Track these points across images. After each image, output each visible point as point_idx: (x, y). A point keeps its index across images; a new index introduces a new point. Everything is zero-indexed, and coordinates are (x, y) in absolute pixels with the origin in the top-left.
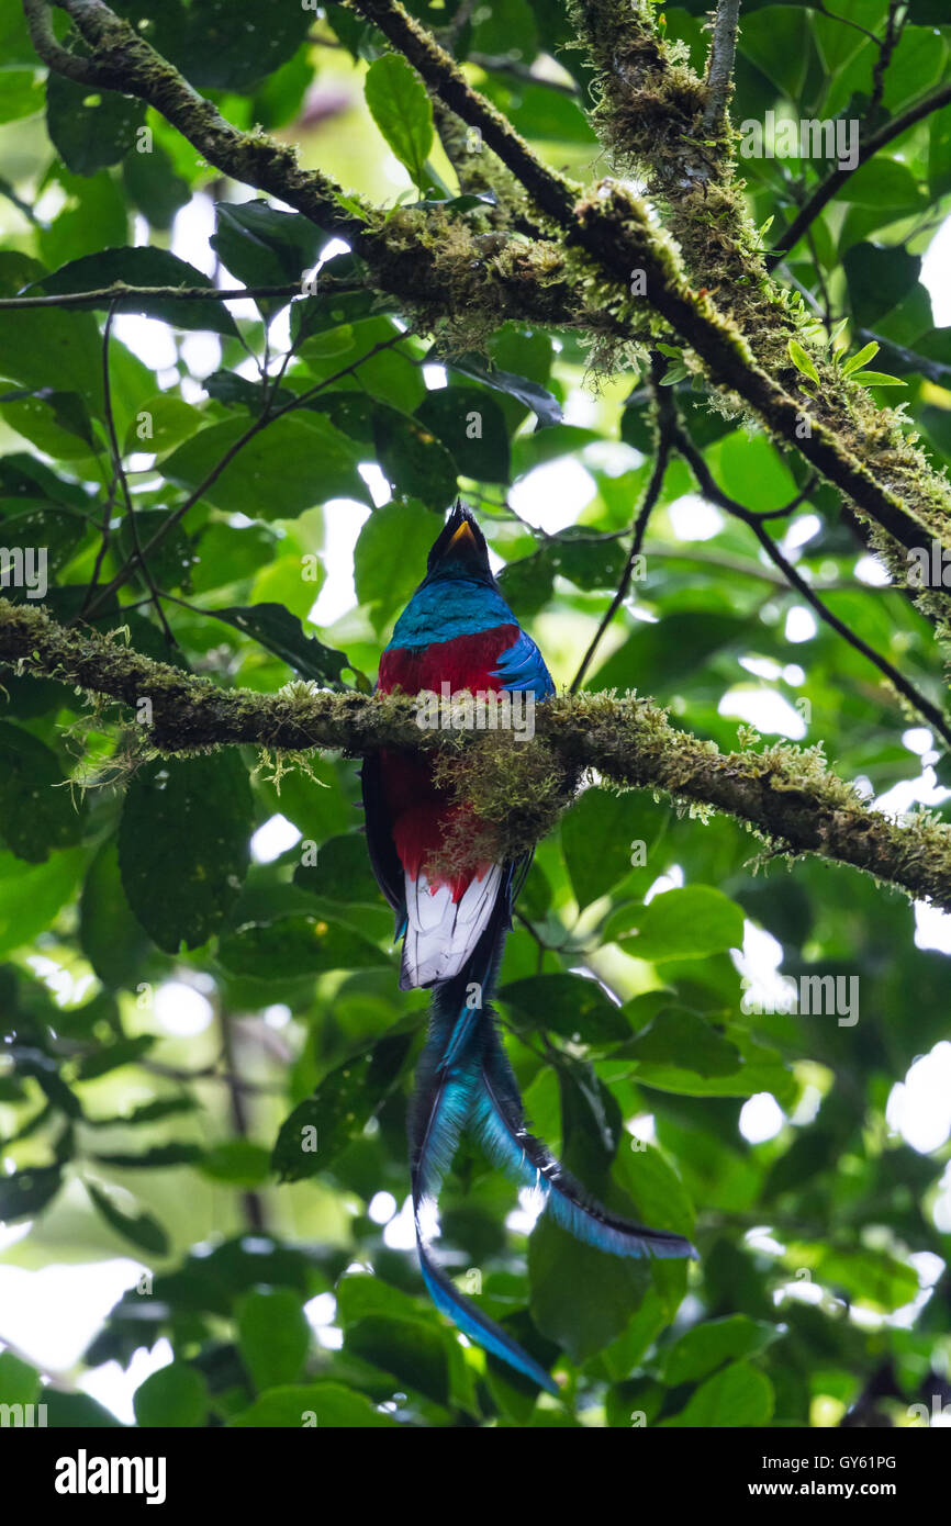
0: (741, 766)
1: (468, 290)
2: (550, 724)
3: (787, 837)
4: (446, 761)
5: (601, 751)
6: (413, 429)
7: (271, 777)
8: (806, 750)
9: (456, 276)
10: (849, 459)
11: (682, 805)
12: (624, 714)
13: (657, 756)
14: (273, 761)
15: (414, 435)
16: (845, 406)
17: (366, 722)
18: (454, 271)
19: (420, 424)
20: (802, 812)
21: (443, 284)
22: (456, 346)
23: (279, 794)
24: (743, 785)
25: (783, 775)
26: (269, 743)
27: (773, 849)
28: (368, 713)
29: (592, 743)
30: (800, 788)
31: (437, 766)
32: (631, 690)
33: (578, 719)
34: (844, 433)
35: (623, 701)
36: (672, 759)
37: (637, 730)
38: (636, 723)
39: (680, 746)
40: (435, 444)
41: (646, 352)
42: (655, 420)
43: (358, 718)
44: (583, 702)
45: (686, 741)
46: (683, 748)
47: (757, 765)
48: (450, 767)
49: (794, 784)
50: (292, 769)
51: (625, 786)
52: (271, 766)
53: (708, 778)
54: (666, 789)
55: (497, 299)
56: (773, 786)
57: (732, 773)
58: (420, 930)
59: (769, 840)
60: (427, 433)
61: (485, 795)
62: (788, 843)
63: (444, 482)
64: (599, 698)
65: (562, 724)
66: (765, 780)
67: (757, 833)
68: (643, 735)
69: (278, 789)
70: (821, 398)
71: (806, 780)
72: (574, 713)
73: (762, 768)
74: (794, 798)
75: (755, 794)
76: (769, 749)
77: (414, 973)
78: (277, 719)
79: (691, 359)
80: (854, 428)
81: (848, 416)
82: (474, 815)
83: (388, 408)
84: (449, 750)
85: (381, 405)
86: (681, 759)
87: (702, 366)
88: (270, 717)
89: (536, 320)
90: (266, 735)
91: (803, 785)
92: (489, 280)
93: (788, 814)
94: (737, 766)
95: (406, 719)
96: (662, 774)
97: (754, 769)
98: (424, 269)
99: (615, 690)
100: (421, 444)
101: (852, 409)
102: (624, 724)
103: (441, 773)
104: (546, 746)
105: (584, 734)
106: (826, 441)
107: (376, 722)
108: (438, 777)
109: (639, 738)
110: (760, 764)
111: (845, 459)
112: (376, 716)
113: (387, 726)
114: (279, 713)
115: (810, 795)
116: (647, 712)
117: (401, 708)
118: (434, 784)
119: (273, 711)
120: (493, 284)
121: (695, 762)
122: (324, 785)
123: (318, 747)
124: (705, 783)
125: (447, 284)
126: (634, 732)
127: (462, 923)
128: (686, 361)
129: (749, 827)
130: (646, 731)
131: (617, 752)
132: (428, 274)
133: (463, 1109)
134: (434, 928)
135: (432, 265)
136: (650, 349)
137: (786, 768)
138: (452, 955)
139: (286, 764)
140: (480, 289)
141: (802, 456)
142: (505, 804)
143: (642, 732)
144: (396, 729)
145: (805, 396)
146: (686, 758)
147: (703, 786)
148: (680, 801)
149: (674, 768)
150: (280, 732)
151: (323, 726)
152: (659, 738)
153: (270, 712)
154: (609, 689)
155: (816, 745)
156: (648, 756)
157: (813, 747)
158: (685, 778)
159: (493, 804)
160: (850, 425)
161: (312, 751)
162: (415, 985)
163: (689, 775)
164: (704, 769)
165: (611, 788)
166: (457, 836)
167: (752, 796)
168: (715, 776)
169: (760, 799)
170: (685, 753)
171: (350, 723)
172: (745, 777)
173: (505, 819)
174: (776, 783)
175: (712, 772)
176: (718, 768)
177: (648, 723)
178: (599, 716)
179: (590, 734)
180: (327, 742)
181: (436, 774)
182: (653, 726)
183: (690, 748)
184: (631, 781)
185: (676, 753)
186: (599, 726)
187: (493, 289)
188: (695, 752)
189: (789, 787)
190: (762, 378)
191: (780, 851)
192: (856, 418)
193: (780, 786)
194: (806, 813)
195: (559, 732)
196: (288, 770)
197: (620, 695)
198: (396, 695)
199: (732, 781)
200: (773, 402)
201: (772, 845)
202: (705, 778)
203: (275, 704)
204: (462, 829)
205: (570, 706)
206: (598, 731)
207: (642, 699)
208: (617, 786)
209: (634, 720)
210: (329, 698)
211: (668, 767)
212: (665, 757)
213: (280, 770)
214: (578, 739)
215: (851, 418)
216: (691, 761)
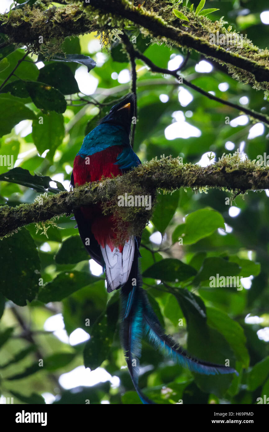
0: (212, 168)
1: (47, 32)
2: (138, 178)
3: (238, 188)
4: (105, 204)
5: (159, 181)
6: (42, 86)
7: (43, 233)
8: (234, 154)
9: (41, 28)
10: (213, 46)
11: (196, 190)
12: (163, 165)
13: (181, 175)
14: (42, 227)
15: (44, 88)
16: (201, 26)
17: (70, 201)
18: (40, 27)
19: (44, 84)
20: (241, 177)
21: (38, 33)
22: (51, 53)
23: (48, 238)
24: (216, 175)
25: (229, 166)
26: (37, 220)
27: (235, 194)
28: (70, 197)
29: (155, 179)
30: (237, 169)
31: (102, 207)
32: (162, 155)
33: (147, 173)
34: (204, 35)
35: (161, 160)
36: (187, 175)
37: (170, 169)
38: (168, 166)
39: (188, 169)
40: (52, 89)
41: (120, 31)
42: (126, 50)
43: (67, 200)
44: (147, 165)
45: (189, 167)
46: (189, 169)
47: (218, 166)
48: (108, 206)
49: (234, 168)
50: (49, 227)
51: (173, 190)
52: (41, 229)
53: (202, 177)
54: (188, 186)
55: (60, 32)
56: (227, 172)
57: (210, 172)
58: (110, 267)
59: (232, 191)
60: (47, 86)
61: (125, 213)
62: (239, 190)
63: (60, 101)
64: (152, 162)
65: (142, 176)
66: (223, 170)
67: (227, 190)
68: (172, 170)
69: (47, 236)
70: (191, 26)
71: (238, 165)
72: (145, 171)
73: (220, 167)
74: (236, 173)
75: (221, 177)
76: (221, 159)
77: (112, 284)
78: (37, 211)
79: (144, 31)
80: (208, 32)
81: (204, 29)
82: (123, 221)
83: (31, 82)
84: (105, 200)
85: (28, 82)
86: (189, 174)
87: (148, 32)
88: (35, 211)
89: (76, 34)
90: (36, 218)
91: (238, 167)
92: (54, 26)
93: (236, 179)
94: (211, 169)
95: (85, 194)
96: (185, 181)
97: (218, 168)
98: (29, 29)
99: (156, 157)
100: (47, 91)
101: (204, 26)
102: (164, 168)
103: (105, 209)
104: (139, 187)
105: (151, 177)
106: (203, 43)
107: (74, 200)
108: (104, 211)
109: (172, 171)
110: (219, 165)
111: (212, 47)
112: (73, 197)
113: (78, 200)
114: (38, 209)
115: (241, 170)
116: (171, 161)
117: (81, 191)
118: (104, 214)
119: (35, 209)
120: (56, 27)
121: (195, 173)
122: (63, 229)
123: (56, 216)
124: (202, 179)
125: (39, 32)
126: (169, 170)
127: (125, 260)
128: (142, 32)
129: (223, 189)
130: (173, 168)
131: (166, 179)
132: (31, 31)
133: (140, 331)
134: (115, 265)
135: (31, 27)
136: (122, 29)
137: (229, 163)
138: (124, 274)
139: (46, 226)
140: (52, 30)
141: (196, 51)
142: (133, 213)
143: (172, 169)
144: (82, 200)
145: (185, 27)
146: (192, 173)
147: (202, 180)
148: (194, 189)
149: (189, 177)
150: (40, 216)
151: (55, 208)
152: (179, 169)
153: (34, 210)
154: (154, 157)
155: (236, 151)
156: (177, 176)
157: (236, 152)
158: (194, 180)
159: (129, 215)
160: (206, 32)
161: (54, 218)
162: (113, 289)
163: (195, 178)
164: (199, 174)
165: (168, 193)
166: (120, 231)
167: (220, 178)
168: (204, 175)
169: (224, 178)
170: (190, 171)
171: (64, 203)
172: (216, 172)
173: (135, 219)
174: (228, 170)
175: (203, 174)
176: (204, 172)
177: (173, 165)
178: (154, 168)
179: (153, 176)
180: (58, 213)
181: (103, 210)
182: (175, 165)
183: (192, 169)
184: (174, 188)
185: (187, 172)
186: (155, 172)
187: (57, 28)
188: (194, 169)
189: (233, 170)
190: (172, 29)
191: (238, 194)
192: (207, 29)
193: (230, 171)
194: (242, 177)
195: (142, 180)
196: (48, 228)
197: (159, 158)
198: (77, 188)
199: (211, 175)
200: (179, 36)
201: (234, 192)
202: (201, 177)
203: (35, 206)
204: (121, 228)
205: (142, 169)
206: (156, 174)
207: (167, 157)
208: (170, 191)
209: (167, 166)
210: (54, 197)
211: (186, 178)
212: (184, 175)
213: (45, 229)
214: (149, 179)
215: (205, 29)
216: (194, 173)
